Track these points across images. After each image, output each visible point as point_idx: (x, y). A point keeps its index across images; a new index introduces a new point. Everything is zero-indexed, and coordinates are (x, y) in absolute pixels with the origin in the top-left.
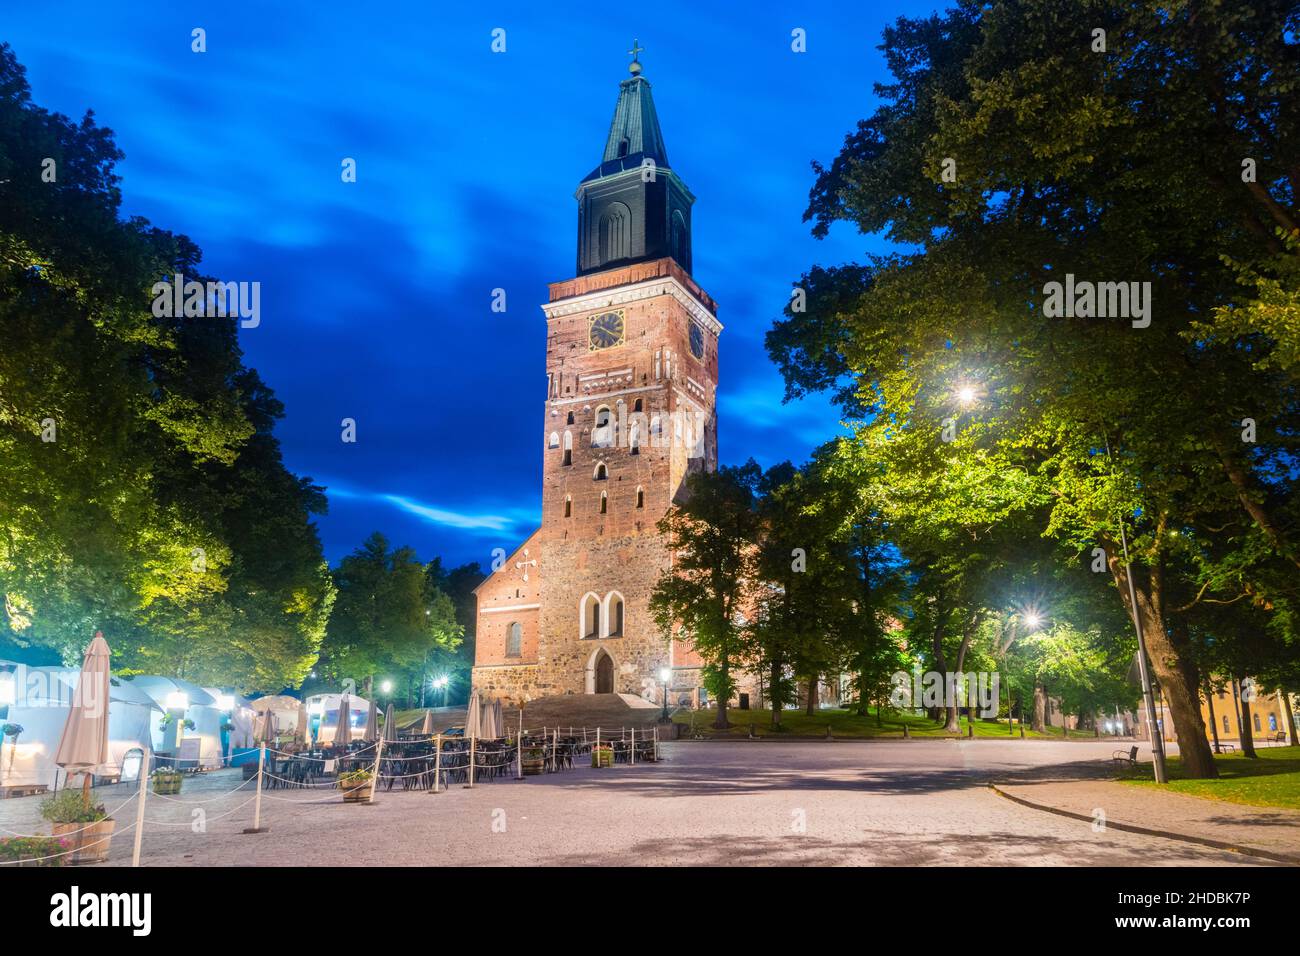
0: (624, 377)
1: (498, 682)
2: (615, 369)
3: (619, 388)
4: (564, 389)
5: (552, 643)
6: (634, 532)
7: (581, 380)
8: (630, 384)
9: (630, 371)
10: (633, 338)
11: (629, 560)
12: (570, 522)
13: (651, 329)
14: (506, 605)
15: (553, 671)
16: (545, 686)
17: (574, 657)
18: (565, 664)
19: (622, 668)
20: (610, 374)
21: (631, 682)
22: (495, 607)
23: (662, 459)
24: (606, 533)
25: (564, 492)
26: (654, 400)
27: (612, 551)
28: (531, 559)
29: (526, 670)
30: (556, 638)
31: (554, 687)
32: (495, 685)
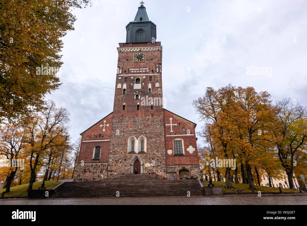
0: (146, 70)
1: (88, 169)
2: (142, 68)
3: (144, 73)
4: (124, 72)
5: (115, 154)
6: (150, 116)
7: (130, 69)
8: (148, 73)
9: (148, 69)
10: (149, 60)
11: (148, 126)
12: (125, 112)
13: (154, 59)
14: (94, 140)
15: (115, 165)
16: (111, 171)
17: (125, 160)
18: (121, 162)
19: (145, 164)
20: (140, 69)
21: (150, 170)
22: (89, 140)
23: (160, 94)
24: (139, 116)
25: (123, 102)
26: (156, 78)
27: (141, 122)
28: (106, 124)
29: (102, 164)
30: (117, 152)
31: (115, 171)
32: (87, 171)
